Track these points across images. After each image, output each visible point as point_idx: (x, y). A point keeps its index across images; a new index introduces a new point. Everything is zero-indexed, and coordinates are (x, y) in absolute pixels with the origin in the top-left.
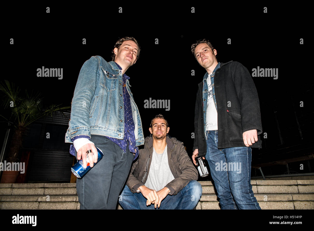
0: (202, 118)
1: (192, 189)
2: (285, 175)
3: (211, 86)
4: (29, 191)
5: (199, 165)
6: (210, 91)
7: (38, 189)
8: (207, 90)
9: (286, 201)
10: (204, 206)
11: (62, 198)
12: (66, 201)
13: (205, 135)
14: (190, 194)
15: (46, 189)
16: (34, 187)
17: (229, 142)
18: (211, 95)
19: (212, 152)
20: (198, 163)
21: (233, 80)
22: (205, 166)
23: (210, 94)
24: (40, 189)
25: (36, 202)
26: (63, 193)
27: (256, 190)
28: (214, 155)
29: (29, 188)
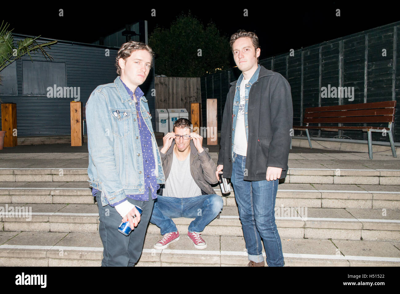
0: (230, 135)
1: (212, 204)
2: (334, 139)
3: (244, 99)
4: (35, 177)
5: (222, 182)
6: (242, 105)
7: (45, 176)
8: (238, 101)
9: (315, 199)
10: (230, 202)
11: (77, 192)
12: (82, 194)
13: (232, 156)
14: (210, 209)
15: (54, 176)
16: (40, 174)
17: (255, 175)
18: (243, 111)
19: (238, 177)
20: (222, 180)
21: (270, 102)
22: (228, 184)
23: (242, 109)
24: (48, 176)
25: (49, 195)
26: (74, 180)
27: (289, 180)
28: (239, 181)
29: (34, 175)
